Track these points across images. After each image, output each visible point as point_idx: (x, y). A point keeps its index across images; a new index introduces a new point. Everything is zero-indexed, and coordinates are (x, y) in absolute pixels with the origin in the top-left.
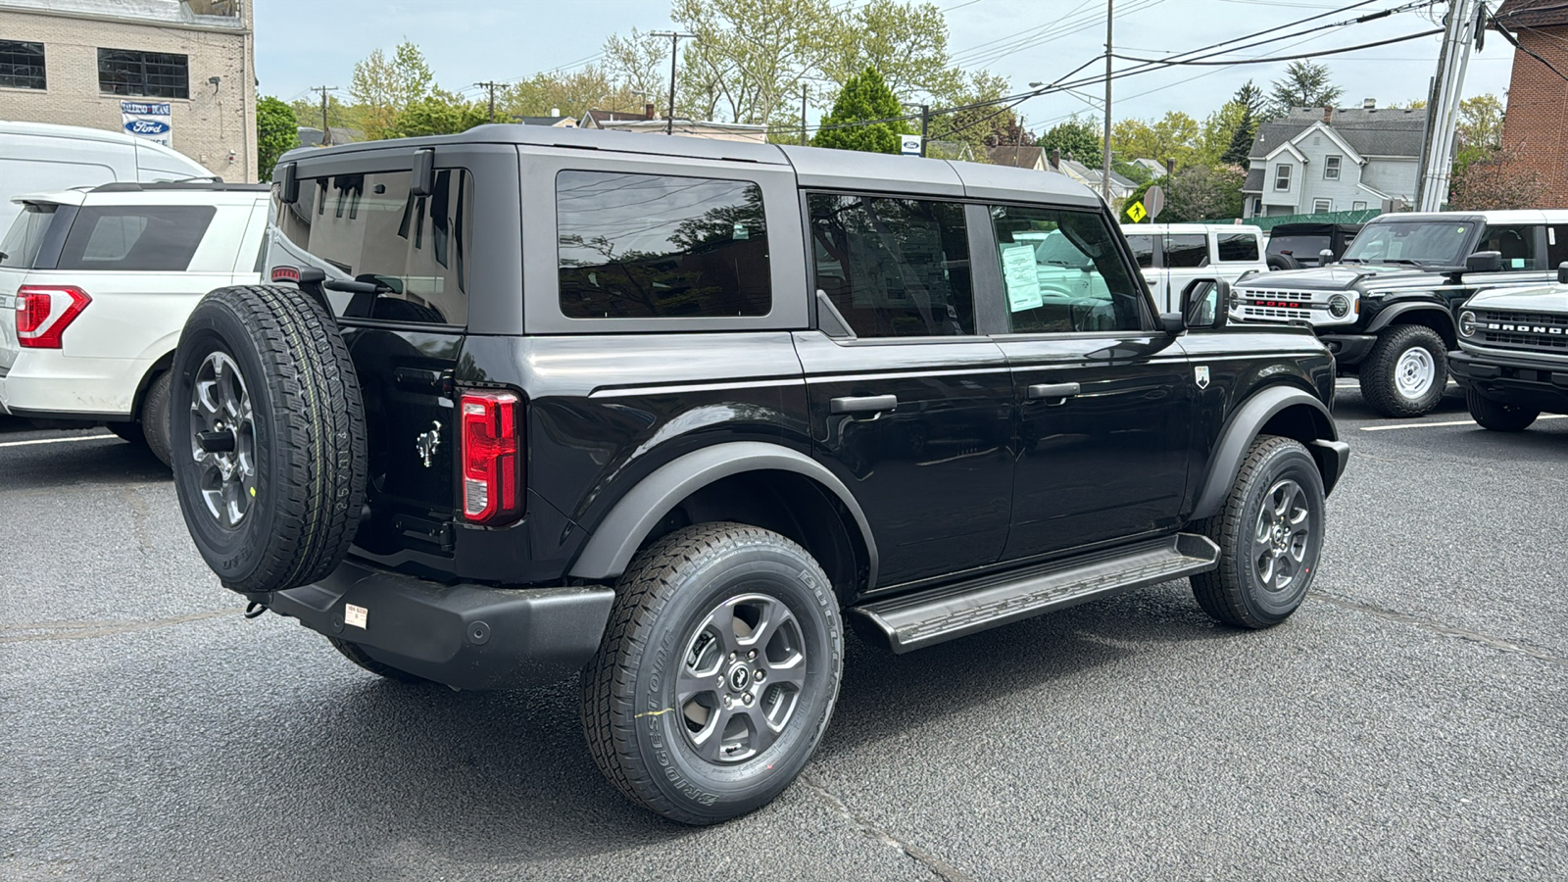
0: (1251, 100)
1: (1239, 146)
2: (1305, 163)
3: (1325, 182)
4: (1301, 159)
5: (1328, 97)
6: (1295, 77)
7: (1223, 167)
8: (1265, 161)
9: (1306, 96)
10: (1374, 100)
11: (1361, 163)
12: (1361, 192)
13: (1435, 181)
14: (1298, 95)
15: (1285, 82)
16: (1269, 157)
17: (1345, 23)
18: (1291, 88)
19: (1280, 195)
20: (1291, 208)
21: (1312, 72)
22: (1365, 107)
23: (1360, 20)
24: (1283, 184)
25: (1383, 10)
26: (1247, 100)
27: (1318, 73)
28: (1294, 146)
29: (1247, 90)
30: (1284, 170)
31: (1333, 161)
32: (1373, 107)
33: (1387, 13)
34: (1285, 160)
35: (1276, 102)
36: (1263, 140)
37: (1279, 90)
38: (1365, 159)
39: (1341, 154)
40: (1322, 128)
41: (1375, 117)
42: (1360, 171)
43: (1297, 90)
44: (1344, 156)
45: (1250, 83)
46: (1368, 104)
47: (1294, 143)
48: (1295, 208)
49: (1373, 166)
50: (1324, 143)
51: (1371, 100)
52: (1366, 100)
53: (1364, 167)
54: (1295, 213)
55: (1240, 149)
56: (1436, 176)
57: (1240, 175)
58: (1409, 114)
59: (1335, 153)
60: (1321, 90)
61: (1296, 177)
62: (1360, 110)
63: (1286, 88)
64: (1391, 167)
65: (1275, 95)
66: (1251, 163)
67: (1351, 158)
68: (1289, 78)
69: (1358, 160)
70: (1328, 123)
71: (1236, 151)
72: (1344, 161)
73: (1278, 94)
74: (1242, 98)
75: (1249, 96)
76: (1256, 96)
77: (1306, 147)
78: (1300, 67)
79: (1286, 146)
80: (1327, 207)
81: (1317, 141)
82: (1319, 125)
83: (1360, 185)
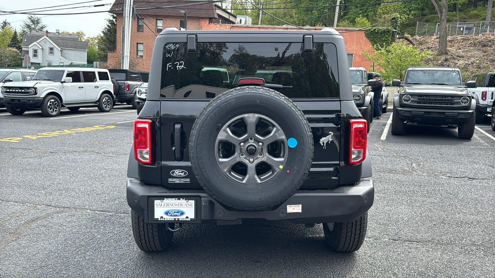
0: (7, 26)
1: (14, 42)
2: (42, 49)
3: (49, 56)
4: (41, 48)
5: (42, 28)
6: (30, 20)
7: (10, 49)
8: (28, 48)
9: (35, 27)
10: (59, 30)
11: (60, 50)
12: (62, 59)
13: (127, 57)
14: (32, 26)
15: (27, 22)
16: (30, 46)
17: (90, 6)
18: (29, 24)
19: (35, 59)
20: (39, 64)
21: (36, 19)
22: (57, 32)
23: (95, 6)
24: (35, 56)
25: (102, 4)
26: (5, 26)
27: (39, 20)
28: (38, 43)
29: (5, 23)
30: (35, 51)
31: (51, 49)
32: (59, 32)
33: (103, 5)
34: (35, 48)
35: (25, 28)
36: (25, 40)
37: (25, 24)
38: (61, 49)
39: (54, 47)
40: (47, 38)
41: (60, 36)
42: (60, 52)
43: (32, 25)
44: (55, 48)
45: (6, 20)
46: (57, 31)
47: (37, 42)
48: (41, 64)
49: (64, 51)
50: (47, 42)
51: (58, 30)
52: (56, 30)
53: (61, 51)
54: (41, 65)
55: (14, 43)
56: (127, 56)
57: (16, 52)
58: (71, 36)
59: (52, 46)
60: (40, 25)
61: (40, 53)
62: (55, 33)
63: (28, 23)
64: (69, 52)
65: (24, 26)
66: (23, 48)
67: (57, 49)
68: (29, 21)
69: (60, 49)
70: (48, 37)
71: (13, 43)
72: (55, 49)
73: (25, 25)
74: (4, 25)
75: (6, 25)
76: (9, 25)
77: (42, 43)
78: (31, 17)
79: (35, 43)
80: (51, 64)
81: (45, 42)
82: (45, 37)
83: (61, 57)
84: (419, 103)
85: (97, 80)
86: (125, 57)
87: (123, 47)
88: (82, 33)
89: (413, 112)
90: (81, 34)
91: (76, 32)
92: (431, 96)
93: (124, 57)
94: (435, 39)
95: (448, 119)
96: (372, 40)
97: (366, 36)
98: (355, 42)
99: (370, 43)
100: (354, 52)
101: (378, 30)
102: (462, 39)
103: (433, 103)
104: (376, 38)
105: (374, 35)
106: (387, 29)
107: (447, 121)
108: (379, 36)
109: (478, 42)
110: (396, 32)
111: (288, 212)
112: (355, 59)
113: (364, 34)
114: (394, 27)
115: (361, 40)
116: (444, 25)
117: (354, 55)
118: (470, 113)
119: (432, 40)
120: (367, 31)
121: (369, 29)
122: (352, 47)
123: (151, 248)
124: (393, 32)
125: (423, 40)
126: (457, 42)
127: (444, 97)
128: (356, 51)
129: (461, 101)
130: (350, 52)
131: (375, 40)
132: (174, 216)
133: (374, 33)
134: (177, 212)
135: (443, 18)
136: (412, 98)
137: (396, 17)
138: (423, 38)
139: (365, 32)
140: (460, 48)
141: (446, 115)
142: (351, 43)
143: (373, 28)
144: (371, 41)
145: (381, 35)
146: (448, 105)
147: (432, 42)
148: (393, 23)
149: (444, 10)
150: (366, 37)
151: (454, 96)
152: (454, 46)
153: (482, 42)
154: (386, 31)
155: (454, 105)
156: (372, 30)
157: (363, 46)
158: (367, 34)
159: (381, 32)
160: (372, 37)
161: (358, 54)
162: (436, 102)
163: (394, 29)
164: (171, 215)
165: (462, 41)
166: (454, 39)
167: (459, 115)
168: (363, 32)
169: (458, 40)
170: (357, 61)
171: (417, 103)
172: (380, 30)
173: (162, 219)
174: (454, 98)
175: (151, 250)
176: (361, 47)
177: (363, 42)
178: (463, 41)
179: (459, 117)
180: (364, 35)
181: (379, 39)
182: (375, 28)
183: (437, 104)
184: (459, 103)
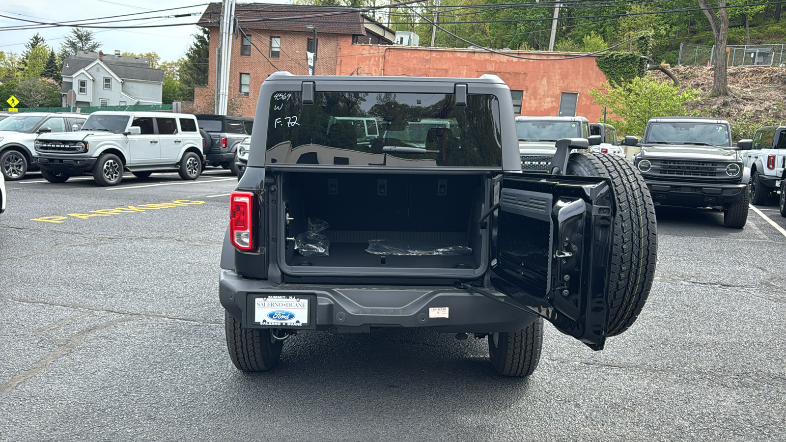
0: (39, 44)
1: (50, 68)
2: (93, 80)
3: (104, 91)
4: (91, 78)
5: (94, 47)
6: (76, 35)
7: (44, 79)
8: (72, 78)
9: (83, 45)
10: (120, 51)
11: (121, 82)
12: (123, 97)
13: (224, 96)
14: (79, 45)
15: (71, 37)
16: (74, 76)
17: (168, 17)
18: (74, 41)
19: (81, 96)
20: (88, 103)
21: (85, 33)
22: (116, 54)
23: (177, 16)
24: (81, 90)
26: (37, 44)
27: (89, 34)
28: (87, 71)
29: (36, 38)
30: (83, 84)
31: (107, 80)
32: (119, 54)
33: (189, 15)
34: (83, 78)
35: (67, 47)
36: (68, 67)
37: (68, 41)
38: (123, 80)
39: (111, 77)
40: (100, 64)
41: (121, 60)
42: (121, 86)
43: (78, 42)
44: (113, 78)
45: (38, 34)
46: (117, 53)
47: (86, 69)
48: (90, 103)
49: (127, 84)
50: (101, 70)
51: (118, 51)
52: (116, 51)
53: (123, 84)
54: (91, 106)
55: (50, 70)
56: (224, 94)
57: (53, 84)
58: (137, 60)
59: (108, 76)
60: (91, 43)
61: (89, 86)
62: (113, 55)
63: (71, 40)
64: (135, 85)
65: (67, 44)
66: (63, 78)
67: (116, 80)
68: (73, 36)
69: (120, 81)
70: (102, 61)
71: (49, 71)
72: (113, 81)
73: (67, 43)
74: (34, 42)
75: (38, 42)
76: (42, 42)
77: (93, 72)
78: (78, 30)
79: (82, 71)
80: (107, 103)
81: (98, 70)
82: (98, 61)
83: (122, 93)
84: (663, 173)
85: (179, 132)
86: (221, 96)
87: (219, 80)
88: (155, 55)
89: (653, 186)
90: (153, 57)
91: (146, 54)
92: (682, 162)
93: (219, 95)
94: (708, 71)
95: (707, 198)
96: (608, 72)
97: (599, 66)
98: (581, 75)
99: (605, 76)
100: (578, 90)
101: (617, 56)
102: (751, 71)
103: (684, 173)
104: (614, 69)
105: (611, 64)
106: (631, 54)
107: (705, 200)
108: (619, 66)
109: (776, 76)
110: (645, 59)
111: (430, 317)
112: (580, 101)
113: (595, 61)
114: (643, 51)
115: (590, 72)
116: (722, 50)
117: (578, 95)
118: (740, 188)
119: (704, 72)
120: (599, 57)
121: (604, 54)
122: (576, 81)
123: (251, 365)
124: (641, 59)
125: (690, 72)
126: (744, 76)
127: (701, 163)
128: (582, 88)
129: (726, 169)
130: (573, 90)
131: (612, 71)
132: (281, 319)
133: (611, 61)
134: (285, 315)
135: (721, 37)
136: (652, 165)
137: (645, 36)
138: (689, 69)
139: (597, 58)
140: (748, 86)
141: (704, 191)
142: (574, 76)
143: (609, 53)
144: (606, 72)
145: (623, 65)
146: (707, 175)
147: (704, 76)
148: (641, 46)
149: (722, 25)
150: (597, 67)
151: (716, 162)
152: (738, 82)
153: (783, 77)
154: (630, 57)
155: (715, 176)
156: (608, 57)
157: (594, 80)
158: (600, 62)
159: (621, 60)
160: (608, 66)
161: (585, 93)
162: (688, 170)
163: (642, 54)
164: (277, 319)
165: (751, 74)
166: (739, 71)
167: (724, 191)
168: (594, 58)
169: (745, 72)
170: (583, 104)
171: (661, 173)
172: (620, 56)
173: (264, 323)
174: (716, 165)
175: (251, 369)
176: (590, 82)
177: (593, 74)
178: (753, 75)
179: (723, 195)
180: (595, 63)
181: (619, 70)
182: (612, 53)
183: (690, 174)
184: (723, 173)
